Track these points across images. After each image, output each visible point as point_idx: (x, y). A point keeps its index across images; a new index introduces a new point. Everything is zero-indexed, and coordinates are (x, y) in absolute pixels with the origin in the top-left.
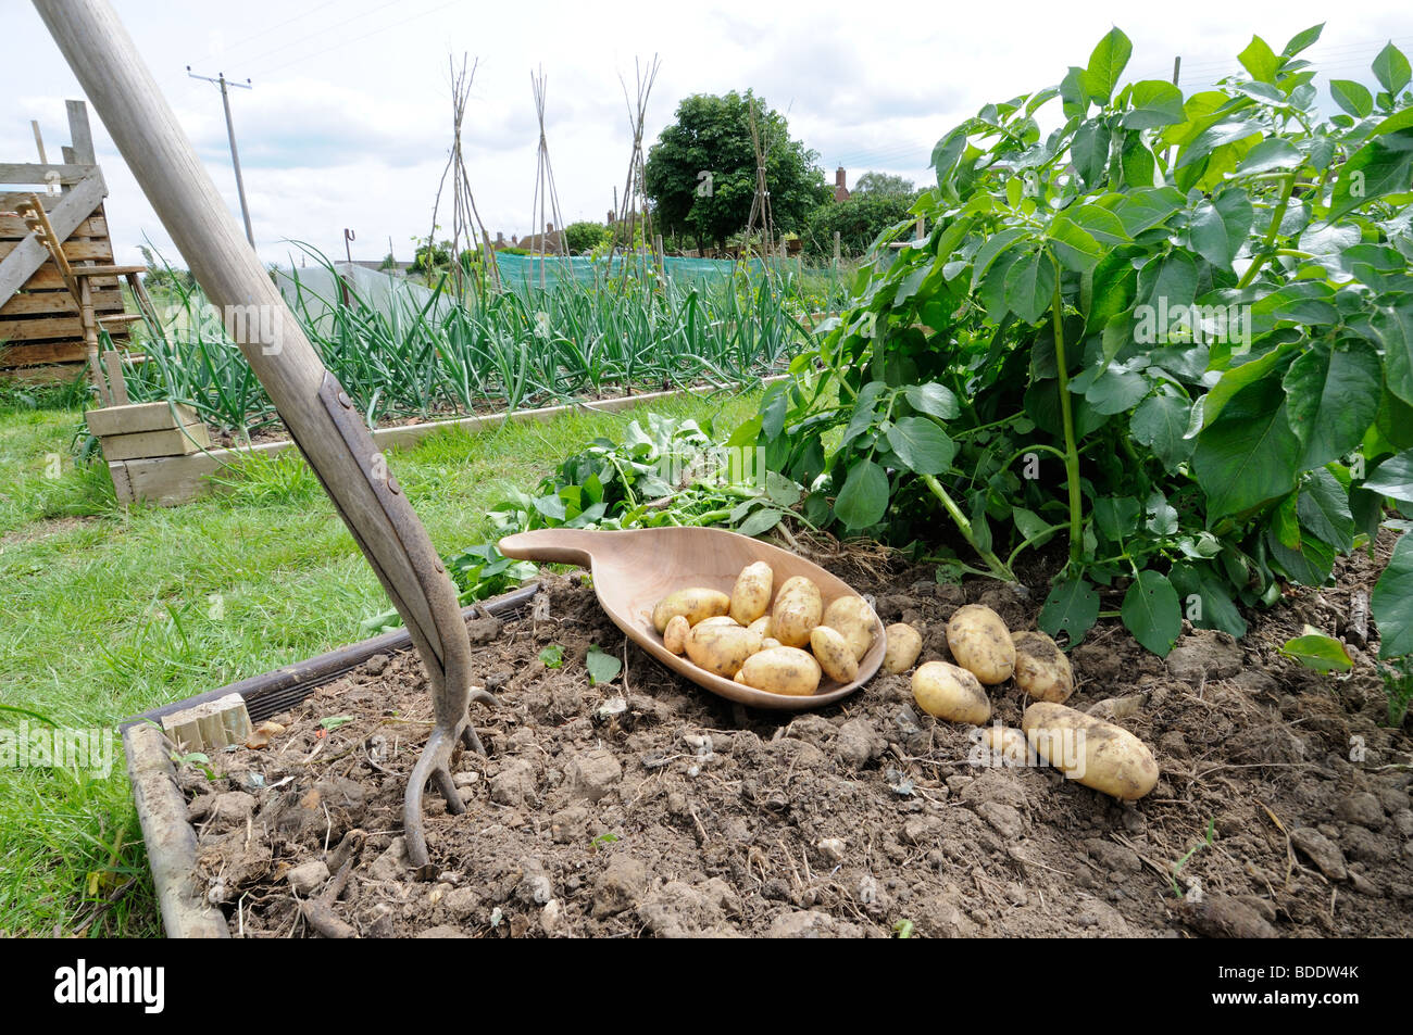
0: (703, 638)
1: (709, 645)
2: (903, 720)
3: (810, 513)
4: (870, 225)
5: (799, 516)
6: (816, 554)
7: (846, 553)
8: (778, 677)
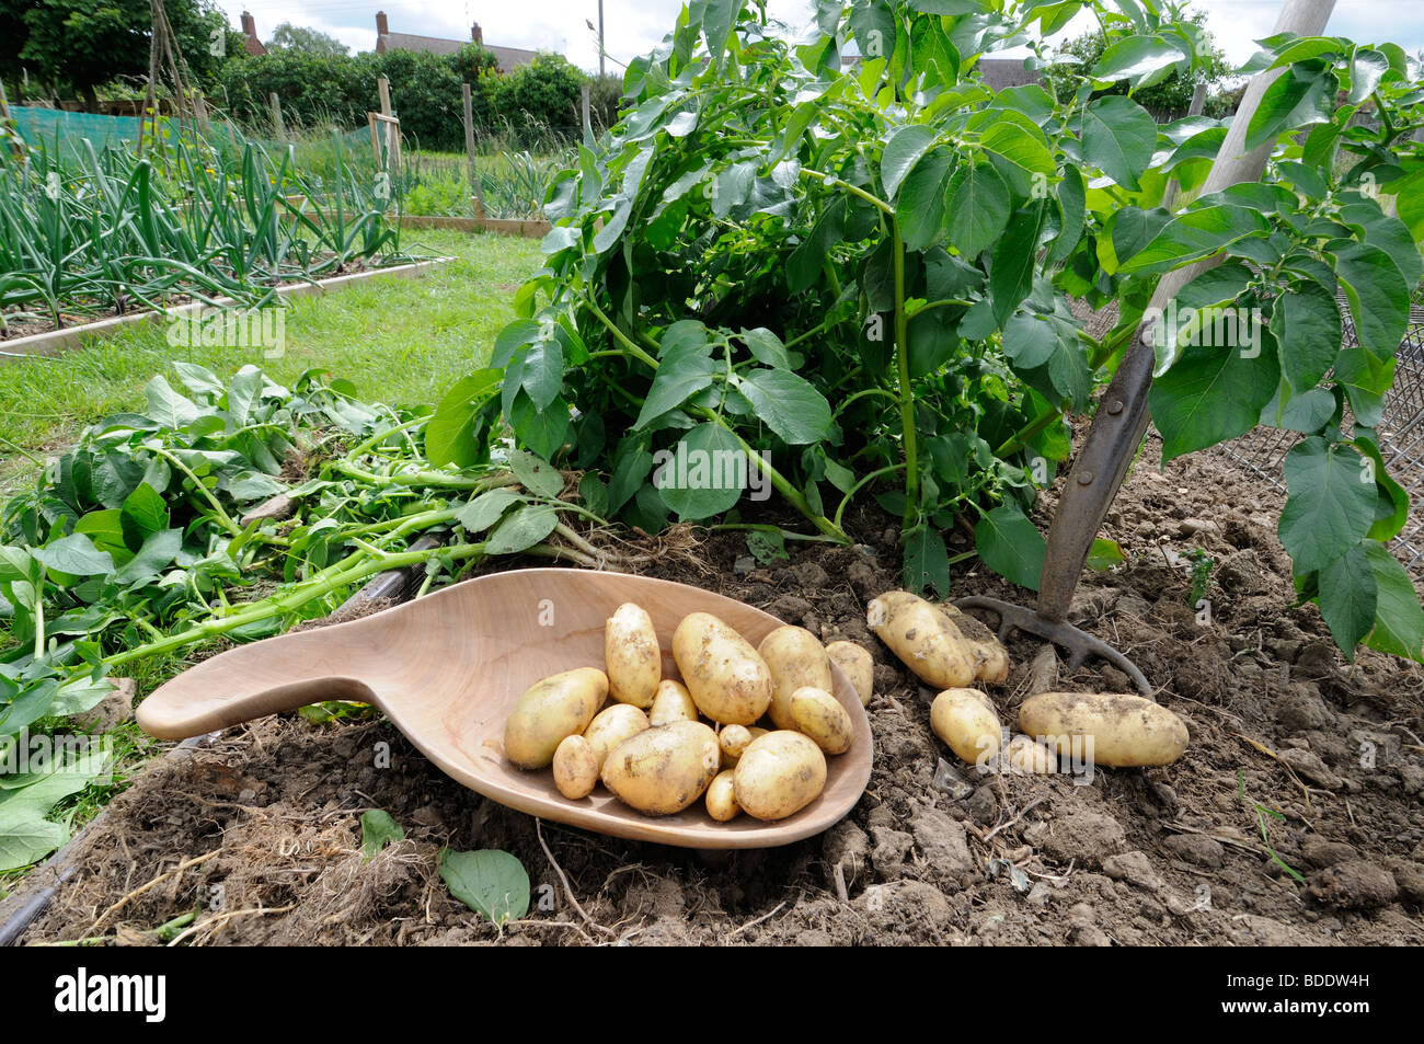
0: (643, 765)
1: (660, 773)
2: (949, 782)
3: (589, 501)
4: (304, 89)
5: (576, 508)
6: (630, 559)
7: (666, 549)
8: (794, 790)
